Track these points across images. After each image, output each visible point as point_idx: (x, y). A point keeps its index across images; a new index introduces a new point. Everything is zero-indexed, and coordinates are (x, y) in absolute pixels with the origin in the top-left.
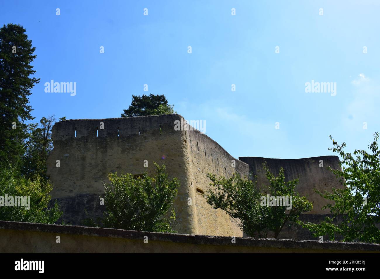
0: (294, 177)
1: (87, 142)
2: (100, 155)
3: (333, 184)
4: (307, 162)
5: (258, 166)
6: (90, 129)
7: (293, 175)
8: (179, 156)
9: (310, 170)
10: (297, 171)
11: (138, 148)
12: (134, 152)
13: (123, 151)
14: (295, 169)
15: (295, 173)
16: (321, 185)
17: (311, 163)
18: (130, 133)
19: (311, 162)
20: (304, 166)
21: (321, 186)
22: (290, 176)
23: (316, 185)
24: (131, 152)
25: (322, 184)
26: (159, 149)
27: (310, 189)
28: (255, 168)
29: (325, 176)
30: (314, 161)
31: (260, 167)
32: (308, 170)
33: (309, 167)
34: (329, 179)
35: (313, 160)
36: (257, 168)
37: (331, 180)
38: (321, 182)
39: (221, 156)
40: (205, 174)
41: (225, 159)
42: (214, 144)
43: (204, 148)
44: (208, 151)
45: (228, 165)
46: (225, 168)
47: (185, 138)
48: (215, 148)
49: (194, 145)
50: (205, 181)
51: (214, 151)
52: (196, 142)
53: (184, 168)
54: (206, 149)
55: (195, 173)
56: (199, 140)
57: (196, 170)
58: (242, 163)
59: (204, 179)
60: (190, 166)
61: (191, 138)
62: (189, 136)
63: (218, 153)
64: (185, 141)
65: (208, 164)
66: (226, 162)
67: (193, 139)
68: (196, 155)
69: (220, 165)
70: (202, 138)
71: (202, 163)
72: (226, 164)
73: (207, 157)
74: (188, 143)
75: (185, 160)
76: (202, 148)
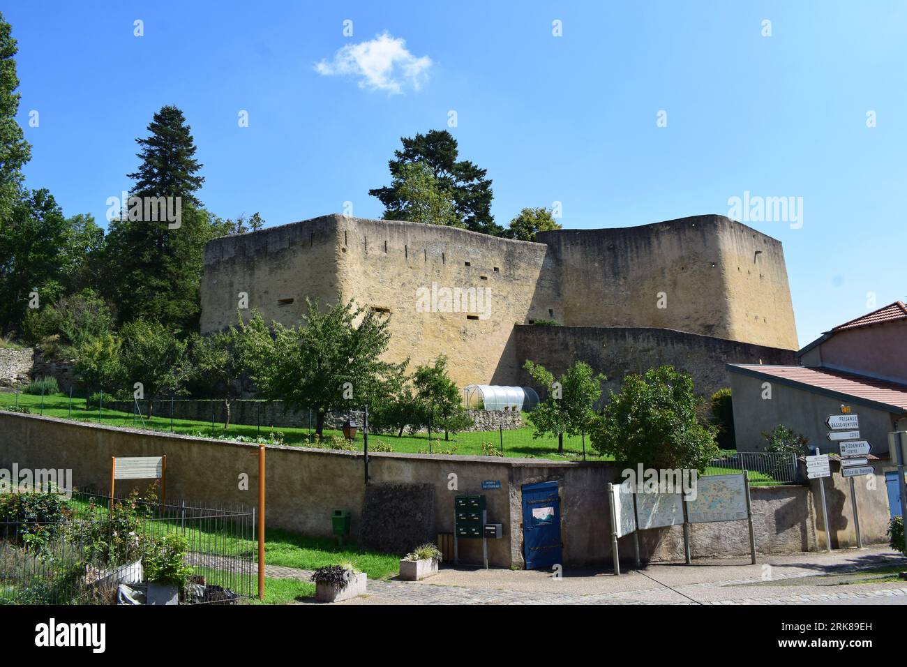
0: (629, 258)
1: (234, 263)
2: (248, 278)
3: (695, 267)
4: (656, 229)
5: (565, 245)
6: (237, 247)
7: (629, 255)
8: (331, 272)
9: (659, 244)
10: (637, 247)
11: (286, 266)
12: (283, 271)
13: (271, 271)
14: (633, 244)
15: (632, 251)
16: (675, 270)
17: (662, 232)
18: (278, 248)
19: (662, 230)
20: (649, 238)
21: (674, 272)
22: (622, 256)
23: (666, 271)
24: (279, 271)
25: (677, 268)
26: (309, 265)
27: (655, 277)
28: (560, 248)
29: (684, 255)
30: (668, 228)
31: (569, 246)
32: (655, 243)
33: (658, 239)
34: (689, 258)
35: (666, 226)
36: (563, 248)
37: (694, 259)
38: (675, 264)
39: (459, 246)
40: (397, 284)
41: (469, 248)
42: (439, 232)
43: (404, 246)
44: (414, 247)
45: (479, 257)
46: (467, 264)
47: (343, 246)
48: (439, 238)
49: (375, 248)
50: (395, 294)
51: (435, 243)
52: (380, 243)
53: (337, 288)
54: (409, 246)
55: (368, 288)
56: (391, 237)
57: (372, 283)
58: (527, 245)
59: (395, 291)
60: (350, 282)
61: (369, 240)
62: (362, 237)
63: (447, 243)
64: (344, 250)
65: (411, 268)
66: (474, 252)
67: (372, 240)
68: (378, 261)
69: (447, 263)
70: (400, 231)
71: (392, 270)
72: (473, 256)
73: (410, 258)
74: (349, 251)
75: (339, 277)
76: (396, 248)
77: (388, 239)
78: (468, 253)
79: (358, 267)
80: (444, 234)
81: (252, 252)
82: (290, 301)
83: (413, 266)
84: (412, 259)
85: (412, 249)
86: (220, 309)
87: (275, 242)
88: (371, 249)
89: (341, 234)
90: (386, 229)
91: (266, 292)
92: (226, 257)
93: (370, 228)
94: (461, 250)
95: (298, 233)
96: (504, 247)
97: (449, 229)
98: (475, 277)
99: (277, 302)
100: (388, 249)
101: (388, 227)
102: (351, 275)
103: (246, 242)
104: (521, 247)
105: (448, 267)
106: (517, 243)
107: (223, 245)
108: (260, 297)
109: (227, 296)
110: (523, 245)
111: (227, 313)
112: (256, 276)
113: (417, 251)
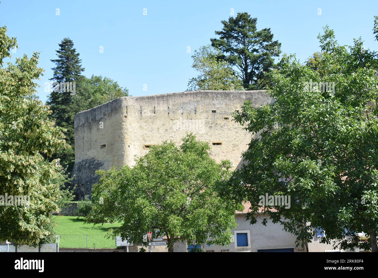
1: (84, 127)
2: (89, 134)
8: (118, 130)
26: (111, 126)
39: (207, 101)
40: (162, 131)
41: (215, 102)
42: (192, 96)
43: (167, 108)
44: (174, 108)
45: (223, 106)
46: (214, 112)
47: (125, 114)
48: (192, 99)
49: (147, 112)
50: (160, 137)
51: (189, 102)
52: (151, 108)
53: (122, 138)
54: (170, 107)
55: (143, 135)
56: (159, 104)
57: (145, 132)
58: (261, 92)
59: (161, 135)
60: (129, 134)
61: (143, 108)
62: (139, 107)
63: (198, 101)
64: (126, 117)
65: (172, 120)
66: (220, 103)
67: (146, 108)
68: (149, 119)
69: (198, 114)
70: (165, 99)
71: (158, 123)
72: (219, 106)
73: (171, 114)
74: (129, 117)
75: (123, 132)
76: (162, 109)
77: (156, 106)
78: (214, 105)
79: (136, 125)
80: (196, 96)
81: (90, 120)
82: (104, 146)
83: (173, 119)
84: (172, 115)
85: (172, 108)
86: (79, 151)
87: (99, 114)
88: (144, 113)
89: (124, 108)
90: (154, 100)
91: (96, 141)
92: (81, 124)
93: (144, 101)
94: (209, 104)
95: (107, 109)
96: (244, 97)
97: (200, 92)
98: (219, 119)
99: (100, 146)
100: (156, 111)
101: (156, 99)
102: (130, 130)
103: (88, 115)
104: (257, 95)
105: (197, 116)
106: (254, 93)
107: (80, 117)
108: (94, 144)
109: (82, 144)
110: (258, 93)
111: (83, 153)
112: (92, 133)
113: (176, 109)
